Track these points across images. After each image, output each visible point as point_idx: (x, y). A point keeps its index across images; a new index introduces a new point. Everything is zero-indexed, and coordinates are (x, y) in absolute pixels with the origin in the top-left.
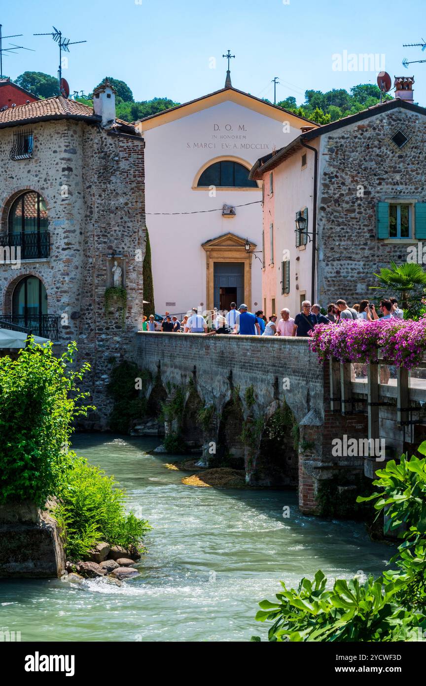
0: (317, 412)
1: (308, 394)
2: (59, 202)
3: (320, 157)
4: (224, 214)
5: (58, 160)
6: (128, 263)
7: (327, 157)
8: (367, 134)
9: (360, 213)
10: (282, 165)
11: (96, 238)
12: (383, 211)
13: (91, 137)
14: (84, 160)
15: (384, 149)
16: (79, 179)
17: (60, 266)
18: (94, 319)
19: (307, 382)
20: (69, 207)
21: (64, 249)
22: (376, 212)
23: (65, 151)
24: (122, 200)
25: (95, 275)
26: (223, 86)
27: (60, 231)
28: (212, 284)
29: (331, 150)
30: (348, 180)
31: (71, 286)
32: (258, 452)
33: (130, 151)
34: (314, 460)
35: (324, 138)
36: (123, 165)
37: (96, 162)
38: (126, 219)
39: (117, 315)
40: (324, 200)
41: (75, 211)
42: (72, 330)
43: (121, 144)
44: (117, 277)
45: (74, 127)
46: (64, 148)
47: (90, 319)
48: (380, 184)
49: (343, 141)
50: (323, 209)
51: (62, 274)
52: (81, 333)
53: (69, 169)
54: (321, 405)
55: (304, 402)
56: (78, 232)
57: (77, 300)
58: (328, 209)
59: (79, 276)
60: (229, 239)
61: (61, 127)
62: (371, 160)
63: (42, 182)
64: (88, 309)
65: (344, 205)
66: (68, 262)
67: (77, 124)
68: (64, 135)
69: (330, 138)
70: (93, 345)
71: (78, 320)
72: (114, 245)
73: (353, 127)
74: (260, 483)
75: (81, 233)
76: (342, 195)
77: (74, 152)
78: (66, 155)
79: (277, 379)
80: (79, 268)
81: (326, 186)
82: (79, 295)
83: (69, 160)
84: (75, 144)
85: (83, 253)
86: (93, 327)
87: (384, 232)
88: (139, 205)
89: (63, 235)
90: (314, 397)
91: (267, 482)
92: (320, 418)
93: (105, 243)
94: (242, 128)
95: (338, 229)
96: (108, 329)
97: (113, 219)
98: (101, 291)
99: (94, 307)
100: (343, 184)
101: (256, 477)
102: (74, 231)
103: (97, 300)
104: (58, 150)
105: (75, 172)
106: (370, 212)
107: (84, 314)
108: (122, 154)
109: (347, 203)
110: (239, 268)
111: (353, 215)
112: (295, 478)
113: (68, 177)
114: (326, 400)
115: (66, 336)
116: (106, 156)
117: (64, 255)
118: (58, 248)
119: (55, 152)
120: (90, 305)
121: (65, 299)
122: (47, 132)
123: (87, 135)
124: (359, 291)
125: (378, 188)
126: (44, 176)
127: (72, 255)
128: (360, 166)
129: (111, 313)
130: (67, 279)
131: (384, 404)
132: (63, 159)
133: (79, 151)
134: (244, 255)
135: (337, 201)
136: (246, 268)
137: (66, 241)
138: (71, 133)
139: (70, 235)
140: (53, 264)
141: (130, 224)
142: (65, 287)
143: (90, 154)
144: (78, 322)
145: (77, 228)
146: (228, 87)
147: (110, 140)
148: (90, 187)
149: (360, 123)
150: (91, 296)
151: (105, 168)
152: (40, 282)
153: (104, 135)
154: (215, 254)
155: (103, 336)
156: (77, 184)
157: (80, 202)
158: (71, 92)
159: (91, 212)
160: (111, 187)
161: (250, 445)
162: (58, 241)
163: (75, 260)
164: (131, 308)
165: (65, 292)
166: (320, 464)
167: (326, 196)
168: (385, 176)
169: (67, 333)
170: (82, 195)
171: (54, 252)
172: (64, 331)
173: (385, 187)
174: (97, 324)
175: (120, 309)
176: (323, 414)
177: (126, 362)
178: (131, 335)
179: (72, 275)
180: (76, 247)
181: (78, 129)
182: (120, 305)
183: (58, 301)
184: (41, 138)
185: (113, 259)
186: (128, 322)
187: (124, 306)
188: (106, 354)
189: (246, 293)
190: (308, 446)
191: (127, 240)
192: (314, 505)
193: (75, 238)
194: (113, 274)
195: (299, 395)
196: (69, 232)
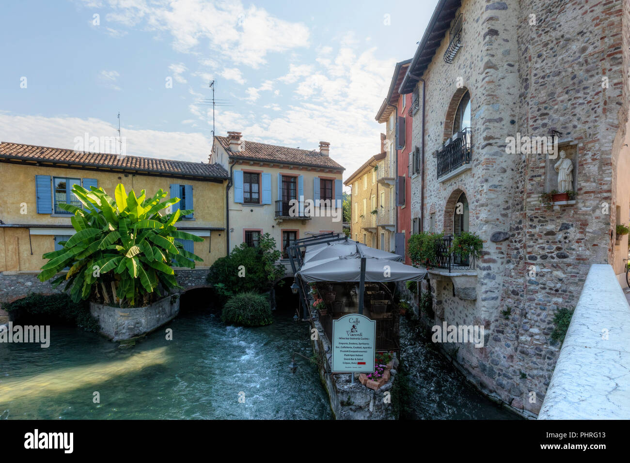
5: (480, 29)
6: (583, 149)
11: (531, 123)
16: (512, 46)
17: (480, 172)
18: (525, 242)
20: (492, 86)
23: (487, 8)
24: (575, 47)
25: (527, 177)
27: (480, 123)
31: (493, 196)
37: (535, 8)
38: (581, 76)
39: (560, 236)
41: (502, 92)
42: (495, 257)
46: (485, 6)
47: (520, 241)
51: (481, 182)
52: (508, 262)
53: (494, 33)
56: (507, 119)
57: (504, 215)
59: (507, 182)
63: (468, 70)
64: (517, 228)
66: (489, 163)
70: (521, 281)
71: (505, 244)
72: (559, 126)
75: (513, 122)
78: (488, 15)
80: (509, 171)
82: (508, 208)
83: (491, 19)
86: (522, 254)
88: (609, 41)
89: (483, 127)
93: (544, 125)
96: (544, 257)
98: (535, 199)
99: (526, 225)
102: (501, 120)
103: (529, 213)
105: (501, 34)
107: (513, 235)
113: (490, 43)
115: (482, 265)
117: (483, 155)
118: (478, 147)
119: (478, 20)
120: (520, 222)
121: (483, 215)
126: (469, 62)
127: (495, 154)
129: (551, 233)
130: (486, 187)
132: (484, 22)
137: (485, 134)
139: (491, 125)
140: (474, 170)
141: (588, 83)
142: (484, 198)
143: (528, 2)
144: (504, 246)
145: (506, 115)
148: (526, 50)
150: (522, 209)
155: (537, 269)
156: (507, 52)
157: (511, 80)
159: (527, 87)
162: (479, 139)
163: (500, 160)
164: (585, 225)
165: (482, 205)
169: (486, 261)
170: (516, 67)
171: (475, 155)
174: (529, 250)
175: (565, 227)
179: (495, 181)
180: (503, 141)
184: (467, 16)
187: (574, 221)
188: (541, 296)
191: (582, 110)
193: (501, 130)
196: (490, 121)
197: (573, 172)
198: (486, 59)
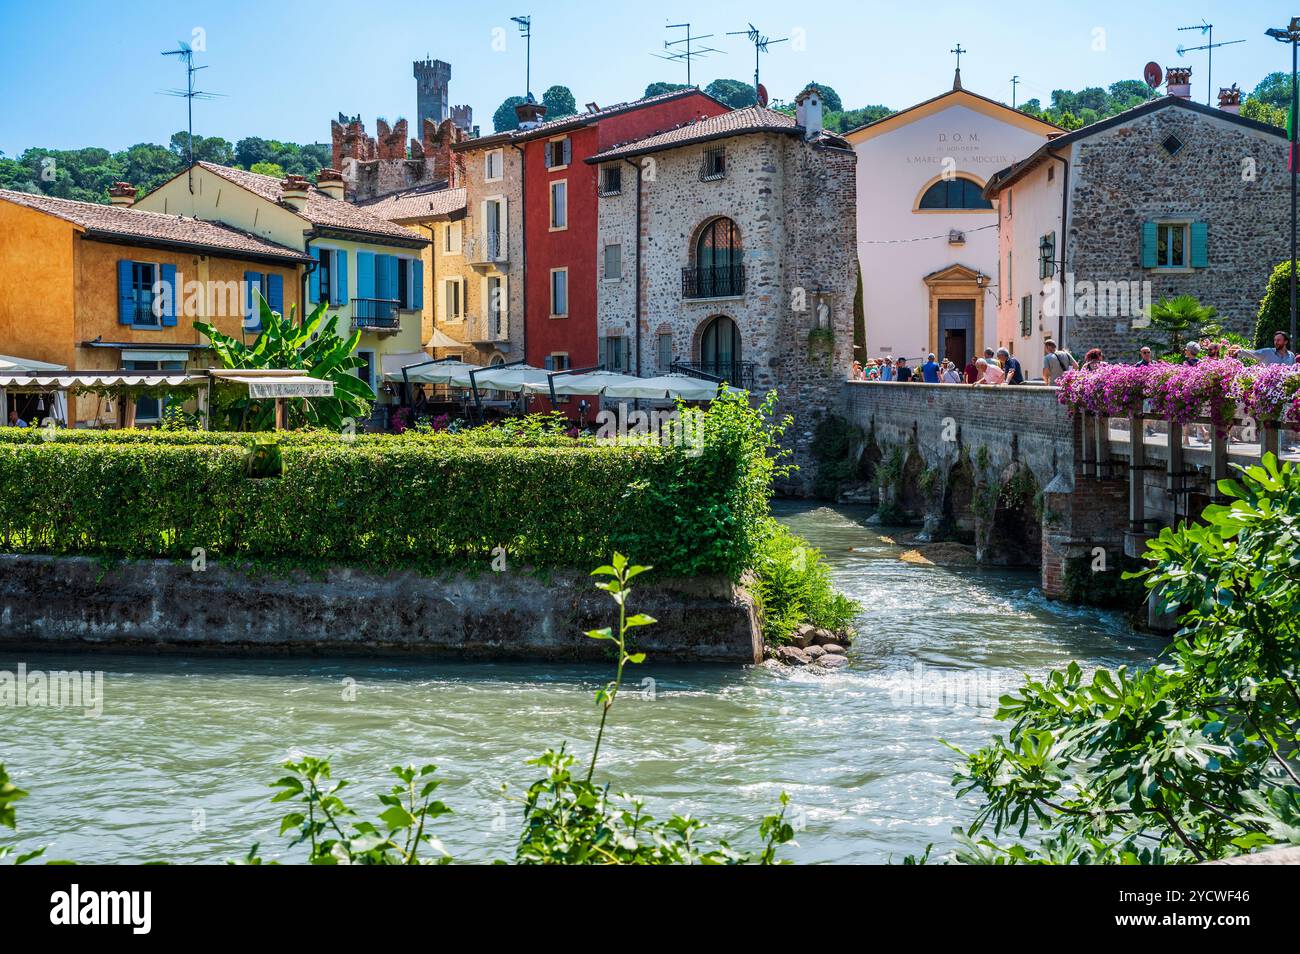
0: (1066, 478)
1: (1055, 456)
2: (756, 230)
3: (1071, 169)
4: (951, 242)
5: (754, 181)
6: (835, 300)
7: (1080, 169)
8: (1131, 140)
9: (1121, 237)
10: (1023, 181)
11: (798, 272)
12: (1151, 233)
13: (794, 152)
14: (785, 178)
15: (1151, 157)
16: (779, 202)
17: (757, 305)
18: (797, 366)
19: (1054, 441)
20: (767, 235)
21: (760, 285)
22: (1141, 236)
23: (763, 169)
24: (829, 226)
26: (950, 88)
27: (756, 263)
28: (936, 326)
29: (1085, 160)
30: (1106, 197)
31: (769, 327)
32: (992, 524)
33: (839, 168)
34: (1062, 534)
35: (1076, 146)
36: (831, 184)
37: (798, 181)
38: (834, 248)
39: (822, 361)
40: (1075, 222)
41: (774, 240)
42: (771, 379)
43: (829, 160)
44: (823, 317)
45: (773, 141)
46: (761, 166)
47: (791, 366)
48: (1146, 200)
49: (1100, 149)
50: (1074, 232)
51: (759, 314)
52: (780, 383)
53: (768, 191)
54: (1071, 468)
55: (1050, 465)
56: (777, 265)
57: (776, 344)
58: (1080, 233)
59: (778, 316)
60: (957, 271)
61: (758, 142)
62: (1136, 172)
63: (736, 206)
64: (788, 355)
65: (1101, 227)
66: (766, 299)
67: (777, 138)
68: (762, 151)
69: (1084, 146)
70: (794, 397)
71: (777, 367)
72: (819, 279)
73: (1114, 131)
74: (995, 561)
75: (781, 266)
76: (1098, 215)
77: (773, 170)
78: (764, 175)
79: (1016, 437)
80: (778, 306)
81: (1078, 204)
82: (778, 338)
83: (767, 180)
84: (775, 161)
85: (782, 289)
86: (794, 376)
87: (1150, 259)
88: (850, 231)
89: (760, 269)
90: (1062, 459)
91: (1003, 560)
92: (1070, 484)
93: (809, 276)
94: (974, 137)
95: (1093, 256)
96: (811, 377)
97: (819, 249)
98: (805, 333)
99: (797, 353)
100: (1100, 201)
101: (989, 554)
102: (773, 263)
103: (799, 343)
104: (755, 168)
105: (774, 193)
106: (1133, 235)
107: (784, 361)
108: (829, 172)
109: (1105, 224)
110: (968, 306)
111: (1111, 239)
112: (1038, 557)
113: (766, 199)
114: (1077, 462)
115: (763, 386)
116: (811, 175)
117: (762, 291)
118: (754, 283)
119: (751, 171)
120: (791, 350)
121: (762, 343)
122: (742, 147)
123: (789, 150)
124: (1118, 331)
125: (1144, 206)
126: (738, 200)
127: (771, 292)
128: (1121, 179)
129: (816, 359)
130: (765, 319)
131: (1150, 468)
132: (760, 179)
133: (780, 170)
134: (976, 290)
135: (1091, 222)
136: (978, 306)
137: (763, 275)
138: (770, 148)
139: (768, 268)
140: (748, 302)
141: (839, 255)
142: (762, 330)
143: (791, 172)
144: (776, 370)
145: (776, 260)
146: (957, 87)
147: (815, 155)
148: (792, 211)
149: (1122, 126)
150: (793, 339)
151: (810, 188)
152: (734, 324)
153: (809, 149)
154: (939, 290)
155: (807, 386)
156: (776, 208)
157: (779, 230)
158: (770, 101)
159: (793, 241)
160: (816, 211)
161: (982, 516)
162: (754, 276)
163: (774, 297)
164: (839, 353)
165: (762, 335)
166: (1069, 539)
167: (1078, 216)
168: (1153, 191)
169: (764, 383)
170: (782, 220)
171: (749, 289)
172: (761, 380)
173: (1153, 205)
174: (800, 372)
175: (826, 355)
176: (1073, 480)
177: (833, 416)
178: (840, 385)
179: (770, 315)
180: (775, 282)
181: (778, 143)
182: (826, 349)
183: (754, 345)
184: (734, 155)
185: (819, 296)
186: (836, 369)
187: (831, 350)
188: (810, 407)
189: (977, 336)
190: (1054, 518)
191: (835, 273)
192: (1060, 588)
193: (774, 272)
194: (818, 314)
195: (1044, 457)
196: (766, 264)
197: (829, 316)
198: (762, 212)
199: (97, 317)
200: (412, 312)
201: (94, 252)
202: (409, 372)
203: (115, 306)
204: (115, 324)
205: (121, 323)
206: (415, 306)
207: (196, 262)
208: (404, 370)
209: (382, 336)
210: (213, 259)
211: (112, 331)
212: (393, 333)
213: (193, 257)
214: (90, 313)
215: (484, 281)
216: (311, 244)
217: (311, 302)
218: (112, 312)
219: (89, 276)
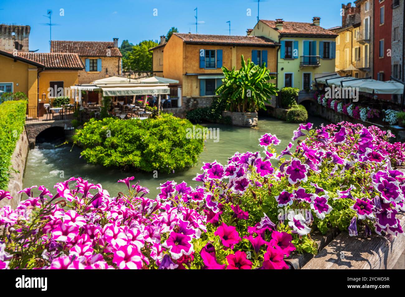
199: (191, 66)
200: (331, 59)
201: (190, 48)
202: (317, 80)
203: (199, 63)
204: (198, 68)
205: (201, 67)
206: (332, 57)
207: (231, 49)
208: (315, 79)
209: (314, 68)
210: (238, 47)
211: (197, 70)
212: (318, 67)
213: (230, 47)
214: (189, 65)
215: (364, 47)
216: (281, 40)
217: (281, 58)
218: (197, 65)
219: (189, 55)
